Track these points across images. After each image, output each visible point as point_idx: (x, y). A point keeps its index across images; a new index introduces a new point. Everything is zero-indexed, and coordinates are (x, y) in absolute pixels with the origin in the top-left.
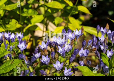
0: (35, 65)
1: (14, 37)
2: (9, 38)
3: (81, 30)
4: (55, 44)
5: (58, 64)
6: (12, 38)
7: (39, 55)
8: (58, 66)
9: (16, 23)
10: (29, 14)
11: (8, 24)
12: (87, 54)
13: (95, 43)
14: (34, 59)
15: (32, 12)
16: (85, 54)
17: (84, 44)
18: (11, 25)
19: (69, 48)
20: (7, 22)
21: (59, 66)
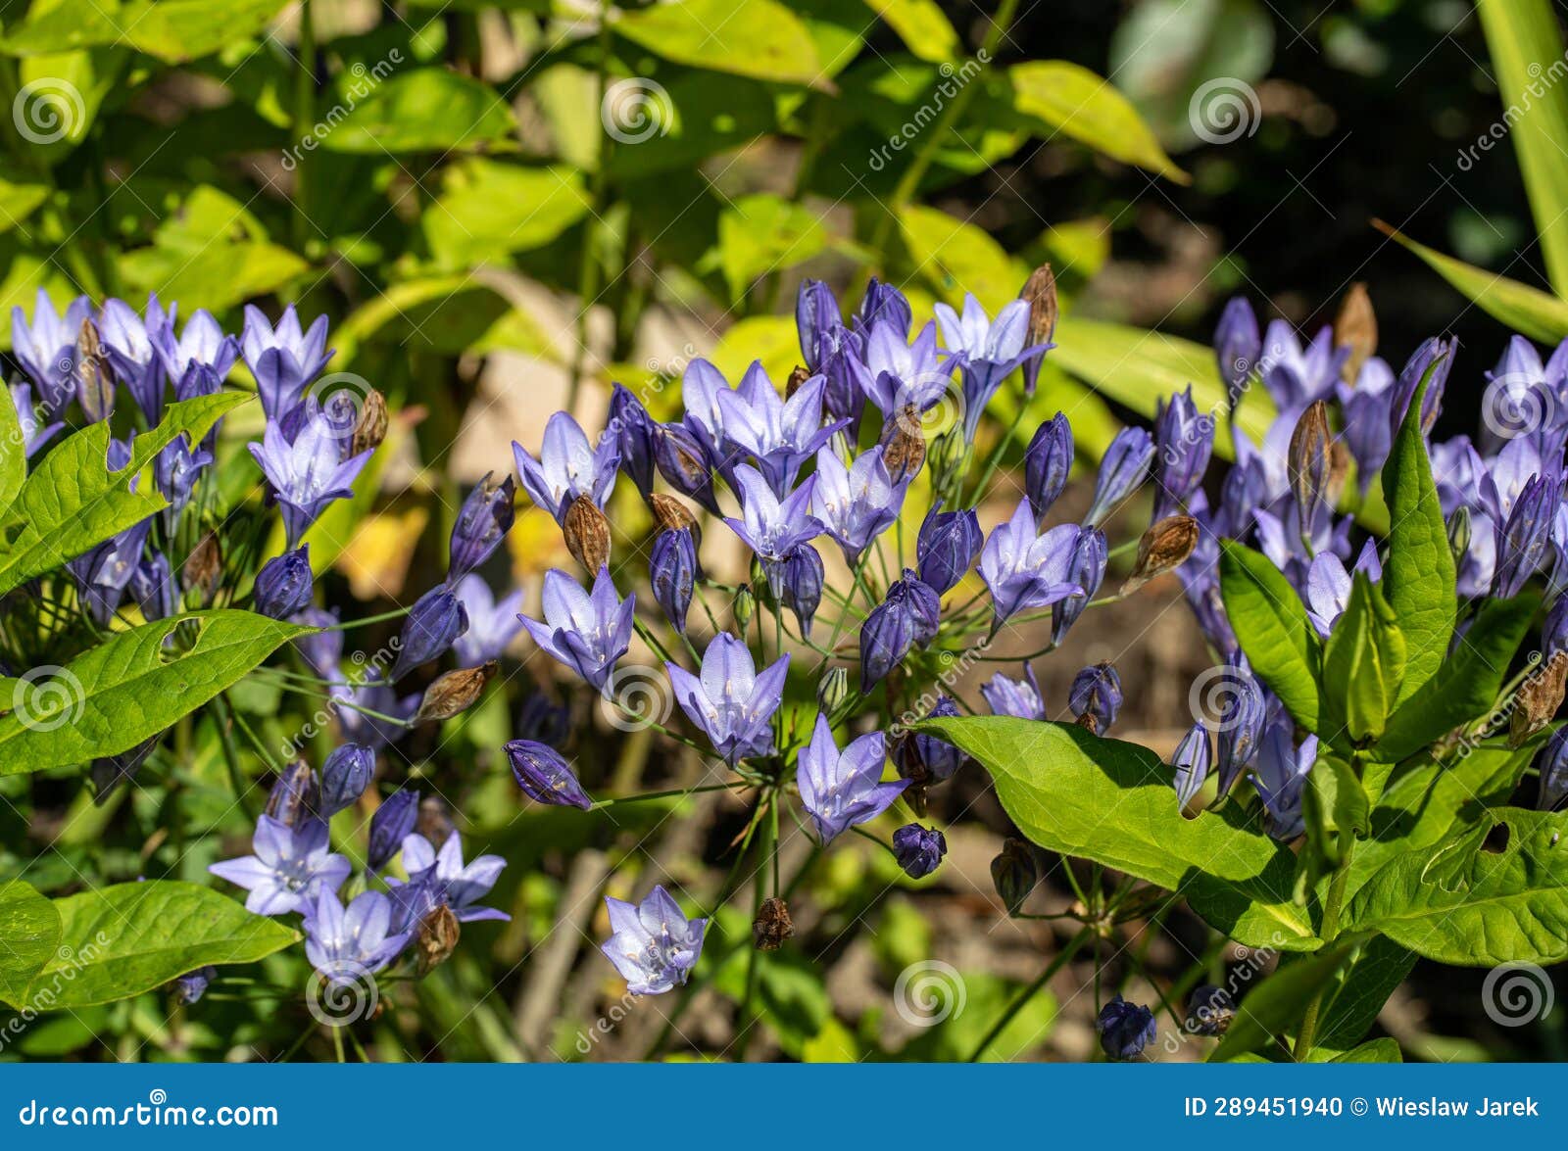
0: (449, 694)
1: (209, 357)
2: (157, 362)
3: (1023, 306)
4: (709, 456)
5: (727, 676)
6: (192, 364)
7: (499, 621)
8: (728, 704)
9: (246, 236)
10: (405, 125)
11: (141, 243)
12: (1076, 580)
13: (1183, 468)
14: (442, 620)
15: (442, 107)
16: (1053, 578)
17: (1053, 469)
18: (170, 256)
19: (867, 507)
20: (129, 225)
21: (737, 699)
